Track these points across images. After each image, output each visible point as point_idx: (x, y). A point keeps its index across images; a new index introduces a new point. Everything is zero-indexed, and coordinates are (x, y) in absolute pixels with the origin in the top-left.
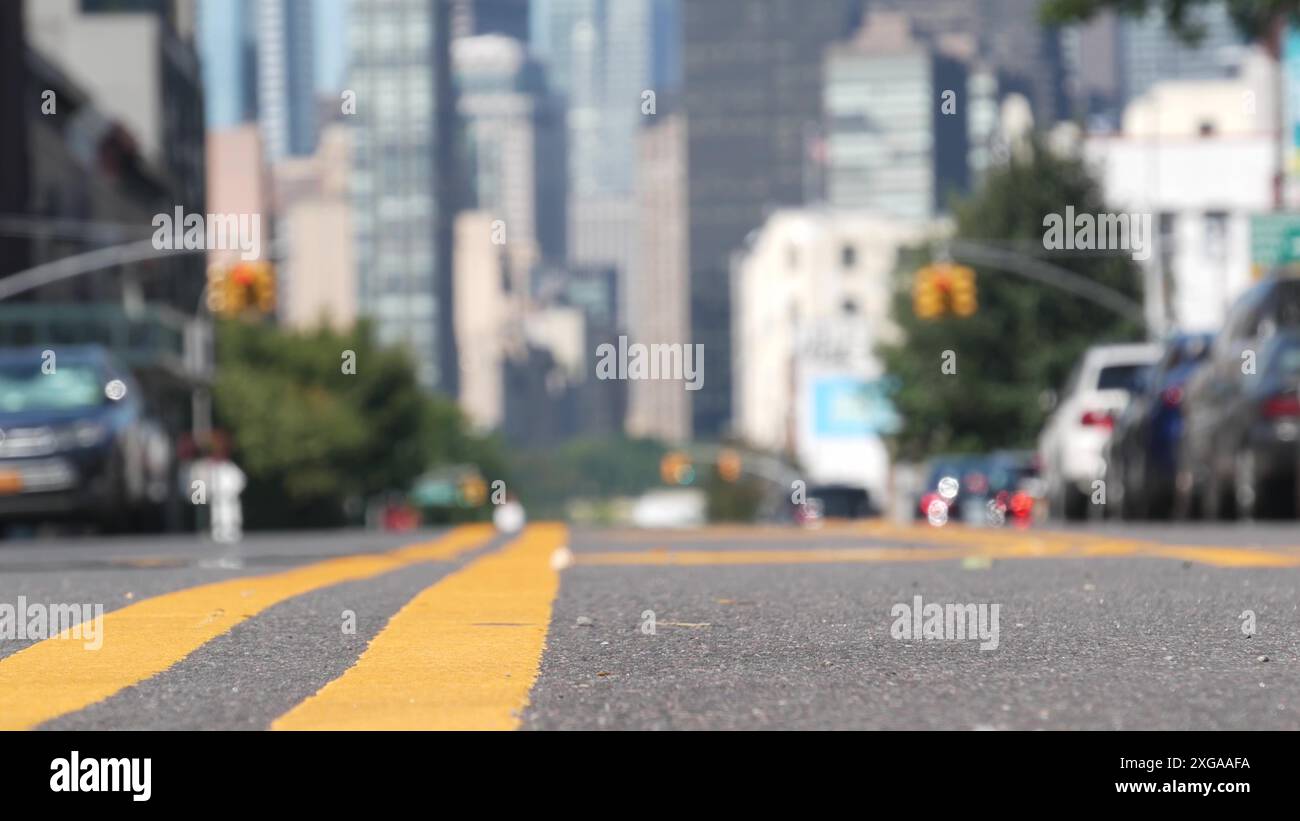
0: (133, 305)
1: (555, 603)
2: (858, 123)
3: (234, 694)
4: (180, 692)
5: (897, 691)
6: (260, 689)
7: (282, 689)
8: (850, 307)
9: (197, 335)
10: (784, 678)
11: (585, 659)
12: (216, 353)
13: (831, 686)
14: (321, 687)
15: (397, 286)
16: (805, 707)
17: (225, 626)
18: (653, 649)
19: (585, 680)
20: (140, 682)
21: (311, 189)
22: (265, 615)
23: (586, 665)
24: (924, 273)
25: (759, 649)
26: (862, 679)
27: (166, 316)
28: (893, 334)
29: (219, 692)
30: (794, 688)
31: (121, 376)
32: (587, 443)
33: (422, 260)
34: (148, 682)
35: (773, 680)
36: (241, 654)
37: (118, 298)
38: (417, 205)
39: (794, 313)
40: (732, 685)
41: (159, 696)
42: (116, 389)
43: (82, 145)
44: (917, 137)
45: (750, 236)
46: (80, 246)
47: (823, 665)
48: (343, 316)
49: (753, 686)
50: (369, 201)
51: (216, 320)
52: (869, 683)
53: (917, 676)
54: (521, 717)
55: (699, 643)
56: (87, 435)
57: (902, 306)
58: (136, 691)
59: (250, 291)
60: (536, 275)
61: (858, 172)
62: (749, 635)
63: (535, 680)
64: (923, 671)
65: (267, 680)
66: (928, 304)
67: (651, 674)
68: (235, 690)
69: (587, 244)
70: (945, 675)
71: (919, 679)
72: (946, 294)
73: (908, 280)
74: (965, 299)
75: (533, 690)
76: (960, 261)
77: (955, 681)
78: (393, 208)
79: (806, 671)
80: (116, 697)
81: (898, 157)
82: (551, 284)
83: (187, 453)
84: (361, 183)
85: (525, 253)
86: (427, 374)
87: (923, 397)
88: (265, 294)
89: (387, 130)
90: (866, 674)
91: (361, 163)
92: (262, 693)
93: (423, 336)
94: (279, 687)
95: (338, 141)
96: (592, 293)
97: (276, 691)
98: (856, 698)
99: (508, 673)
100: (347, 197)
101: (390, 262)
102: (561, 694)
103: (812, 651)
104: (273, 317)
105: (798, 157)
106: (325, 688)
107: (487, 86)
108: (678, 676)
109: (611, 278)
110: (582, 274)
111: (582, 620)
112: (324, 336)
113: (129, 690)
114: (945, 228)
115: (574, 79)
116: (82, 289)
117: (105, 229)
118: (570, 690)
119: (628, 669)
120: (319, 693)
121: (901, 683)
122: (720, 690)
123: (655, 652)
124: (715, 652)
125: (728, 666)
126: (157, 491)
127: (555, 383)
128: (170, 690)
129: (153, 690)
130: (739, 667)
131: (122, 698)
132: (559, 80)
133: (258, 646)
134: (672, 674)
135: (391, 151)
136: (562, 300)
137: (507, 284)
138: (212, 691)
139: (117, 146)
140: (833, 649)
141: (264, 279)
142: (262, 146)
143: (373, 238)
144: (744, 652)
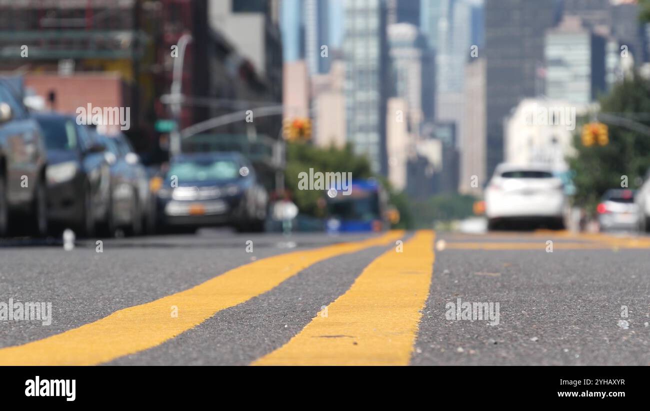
0: (252, 136)
1: (434, 264)
2: (559, 63)
3: (300, 301)
4: (276, 299)
5: (583, 304)
6: (311, 299)
7: (320, 299)
8: (554, 141)
9: (279, 149)
10: (534, 298)
11: (448, 288)
12: (287, 156)
13: (554, 302)
14: (336, 299)
15: (363, 129)
16: (544, 310)
17: (294, 271)
18: (477, 284)
19: (449, 297)
20: (260, 295)
21: (327, 88)
22: (312, 267)
23: (448, 291)
24: (587, 126)
25: (522, 285)
26: (567, 299)
27: (266, 140)
28: (572, 152)
29: (293, 299)
30: (538, 302)
31: (248, 166)
32: (442, 197)
33: (373, 118)
34: (263, 295)
35: (529, 298)
36: (301, 284)
37: (245, 132)
38: (371, 95)
39: (531, 142)
40: (512, 300)
41: (268, 301)
42: (245, 171)
43: (232, 67)
44: (584, 68)
45: (512, 110)
46: (230, 110)
47: (550, 293)
48: (341, 142)
49: (521, 301)
50: (351, 93)
51: (287, 142)
52: (571, 300)
53: (591, 298)
54: (423, 313)
55: (496, 282)
56: (232, 190)
57: (577, 141)
58: (258, 299)
59: (301, 131)
60: (421, 126)
61: (559, 84)
62: (517, 279)
63: (427, 297)
64: (593, 296)
65: (314, 295)
66: (588, 139)
67: (477, 295)
68: (300, 299)
69: (443, 113)
70: (603, 298)
71: (592, 299)
72: (596, 136)
73: (580, 129)
74: (604, 138)
75: (427, 301)
76: (602, 121)
77: (608, 300)
78: (362, 96)
79: (543, 295)
80: (250, 301)
81: (576, 77)
82: (428, 129)
83: (274, 198)
84: (348, 85)
85: (417, 115)
86: (375, 167)
87: (586, 179)
88: (307, 132)
89: (360, 63)
90: (569, 297)
91: (348, 77)
92: (312, 300)
93: (374, 151)
94: (319, 298)
95: (339, 67)
96: (445, 133)
97: (317, 299)
98: (566, 307)
99: (416, 293)
100: (343, 91)
101: (361, 119)
102: (439, 303)
103: (545, 286)
104: (310, 142)
105: (533, 77)
106: (338, 299)
107: (402, 45)
108: (488, 296)
109: (453, 127)
110: (441, 125)
111: (446, 271)
112: (333, 150)
113: (255, 298)
114: (596, 107)
115: (439, 42)
116: (231, 129)
117: (241, 103)
118: (443, 301)
119: (466, 293)
120: (335, 301)
121: (584, 301)
122: (507, 303)
123: (477, 285)
124: (503, 286)
125: (509, 292)
126: (261, 214)
127: (429, 172)
128: (272, 298)
129: (265, 299)
130: (514, 293)
131: (252, 302)
132: (432, 43)
133: (308, 281)
134: (486, 295)
135: (361, 72)
136: (433, 136)
137: (409, 129)
138: (290, 299)
139: (246, 69)
140: (554, 286)
141: (306, 125)
142: (307, 70)
143: (353, 109)
144: (516, 286)
